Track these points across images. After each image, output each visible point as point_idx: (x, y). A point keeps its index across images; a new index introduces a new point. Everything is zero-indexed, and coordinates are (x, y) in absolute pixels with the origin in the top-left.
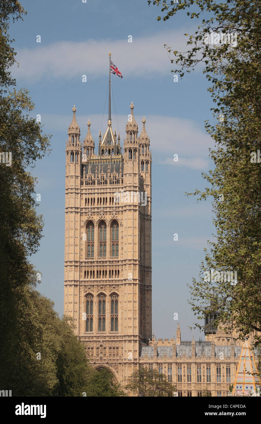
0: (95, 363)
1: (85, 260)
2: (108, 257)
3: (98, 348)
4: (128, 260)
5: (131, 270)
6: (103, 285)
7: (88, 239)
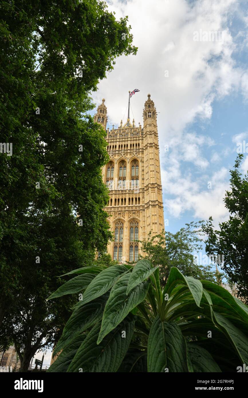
4: (150, 184)
5: (154, 193)
6: (122, 211)
7: (107, 176)
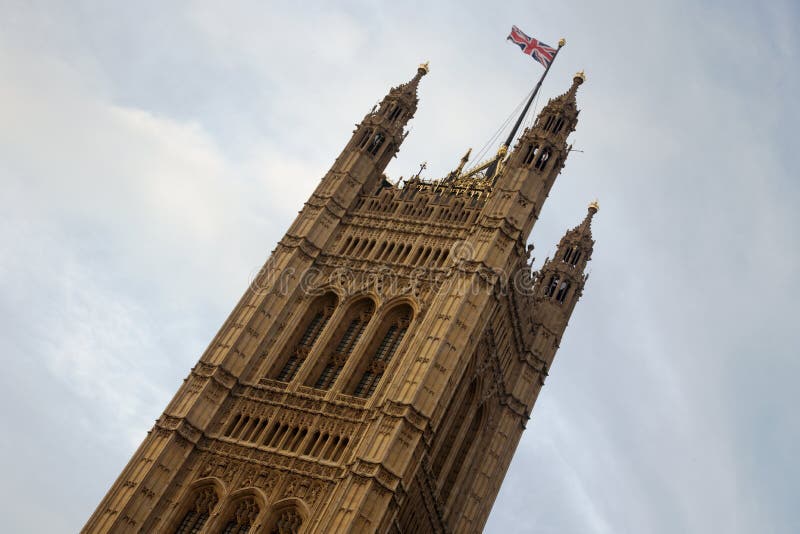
1: (255, 385)
2: (333, 393)
4: (393, 403)
6: (274, 468)
7: (301, 342)
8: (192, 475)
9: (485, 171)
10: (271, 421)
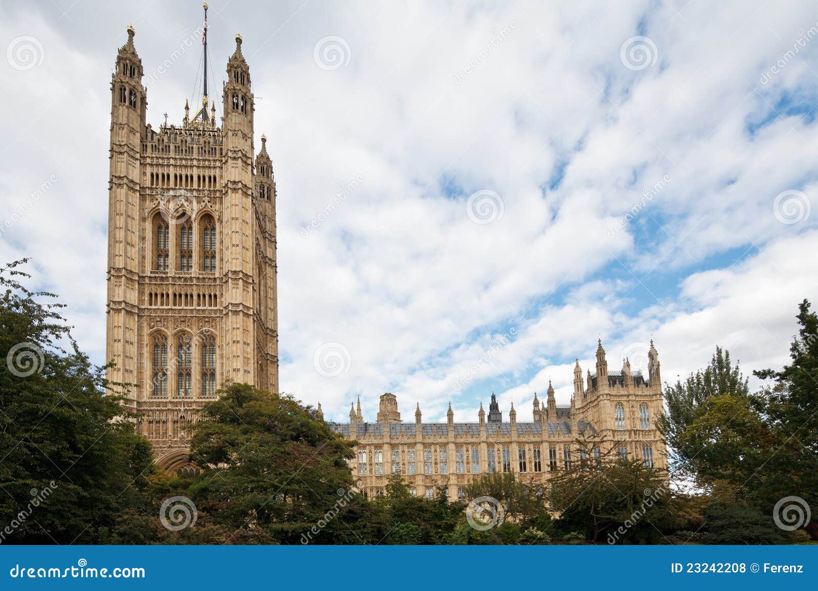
0: (170, 447)
1: (149, 274)
2: (195, 271)
3: (175, 422)
4: (231, 271)
5: (238, 290)
6: (186, 317)
7: (158, 245)
8: (145, 329)
9: (201, 116)
10: (170, 292)
